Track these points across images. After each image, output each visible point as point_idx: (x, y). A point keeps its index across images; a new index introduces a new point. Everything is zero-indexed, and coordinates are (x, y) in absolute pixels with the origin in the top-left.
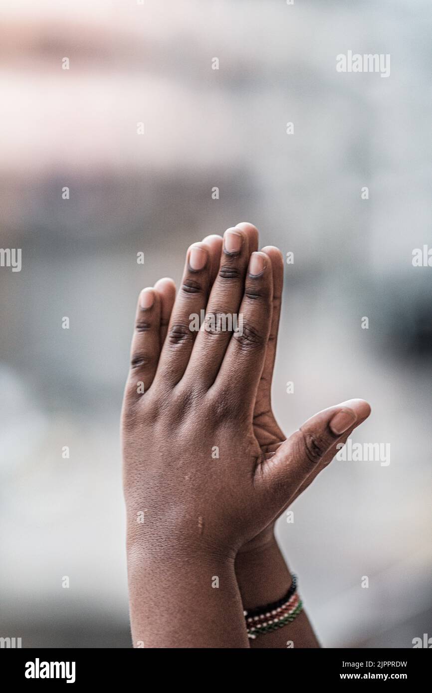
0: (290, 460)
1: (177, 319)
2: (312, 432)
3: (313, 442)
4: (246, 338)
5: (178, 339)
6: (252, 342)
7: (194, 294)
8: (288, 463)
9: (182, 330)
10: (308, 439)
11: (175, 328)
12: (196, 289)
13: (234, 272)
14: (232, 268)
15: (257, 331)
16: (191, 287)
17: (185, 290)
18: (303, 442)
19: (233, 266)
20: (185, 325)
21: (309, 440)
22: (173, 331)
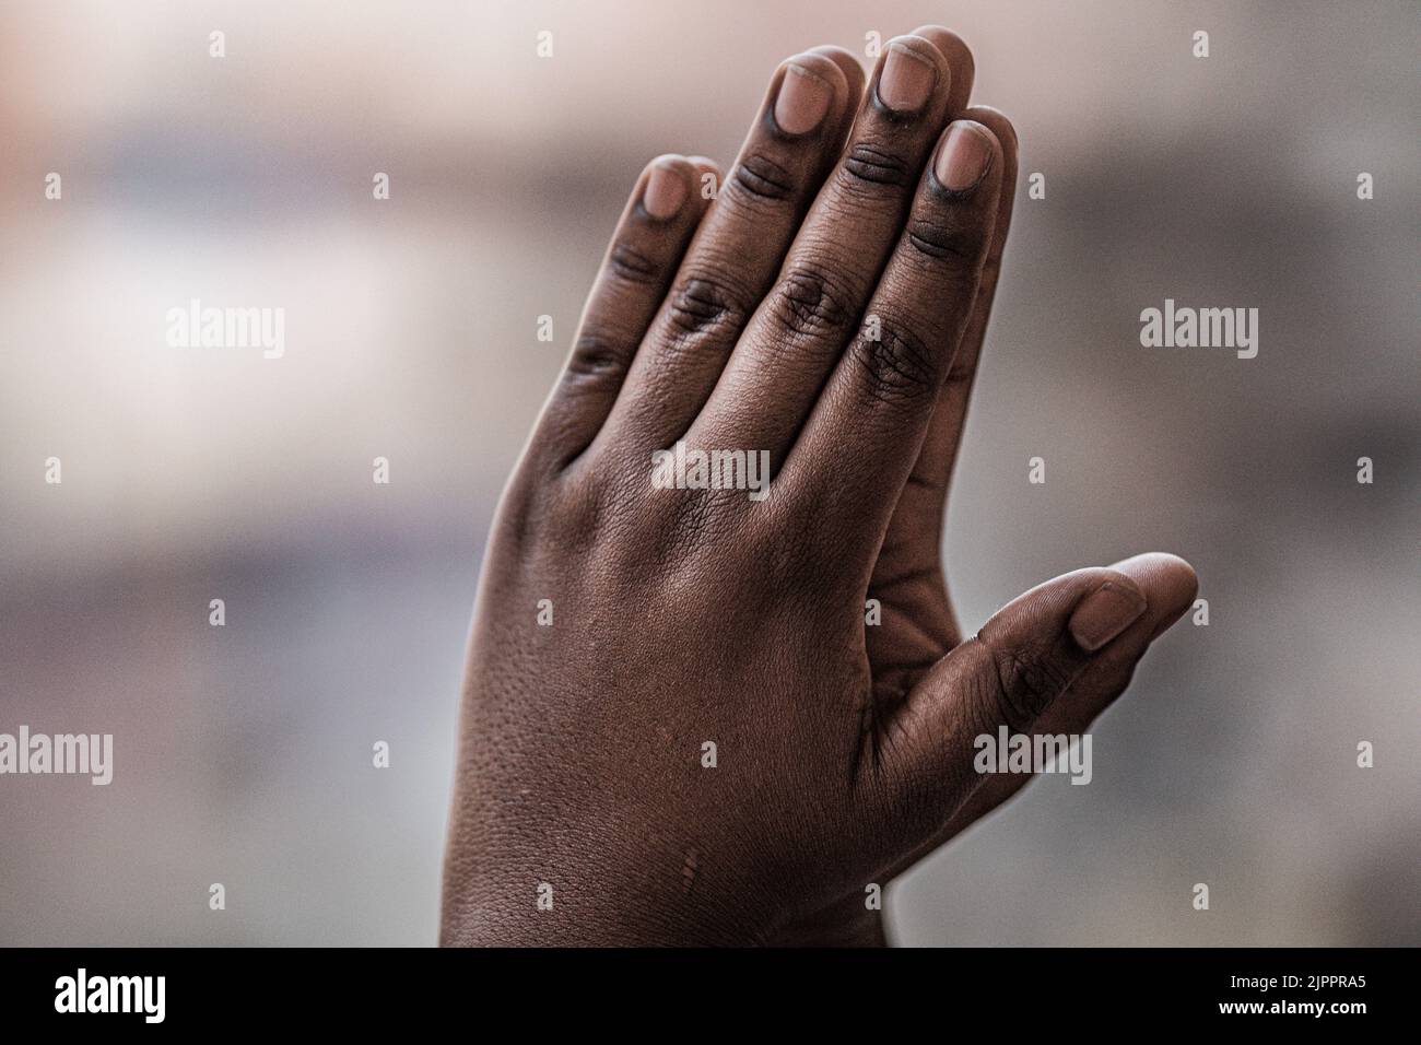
0: (954, 727)
1: (708, 262)
2: (1018, 647)
3: (1021, 675)
4: (889, 364)
5: (699, 318)
6: (907, 380)
7: (767, 201)
8: (947, 735)
9: (717, 295)
10: (1005, 664)
11: (695, 285)
12: (776, 188)
13: (893, 167)
14: (890, 157)
15: (928, 350)
16: (764, 179)
17: (743, 183)
18: (993, 673)
19: (893, 149)
20: (727, 285)
21: (1006, 671)
22: (689, 292)
